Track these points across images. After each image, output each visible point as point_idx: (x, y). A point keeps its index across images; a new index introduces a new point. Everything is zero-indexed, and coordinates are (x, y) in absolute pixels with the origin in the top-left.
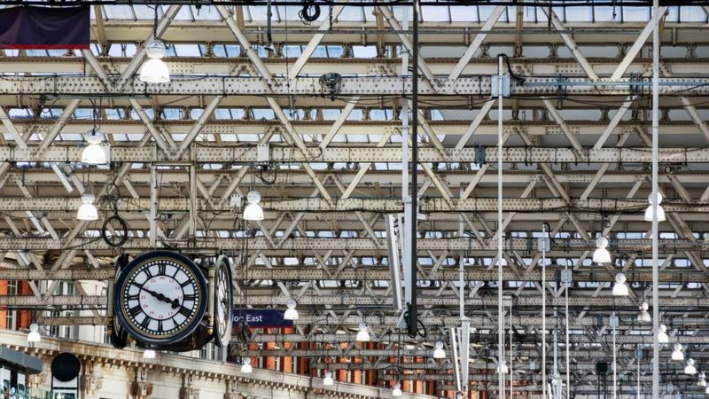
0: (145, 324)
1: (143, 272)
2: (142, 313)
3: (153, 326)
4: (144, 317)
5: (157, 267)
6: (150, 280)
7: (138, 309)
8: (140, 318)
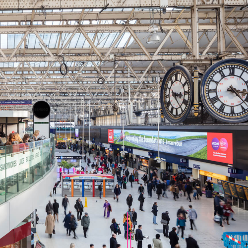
0: (222, 109)
1: (218, 74)
2: (219, 102)
3: (227, 110)
4: (221, 104)
5: (228, 70)
6: (224, 79)
7: (216, 99)
8: (218, 105)
